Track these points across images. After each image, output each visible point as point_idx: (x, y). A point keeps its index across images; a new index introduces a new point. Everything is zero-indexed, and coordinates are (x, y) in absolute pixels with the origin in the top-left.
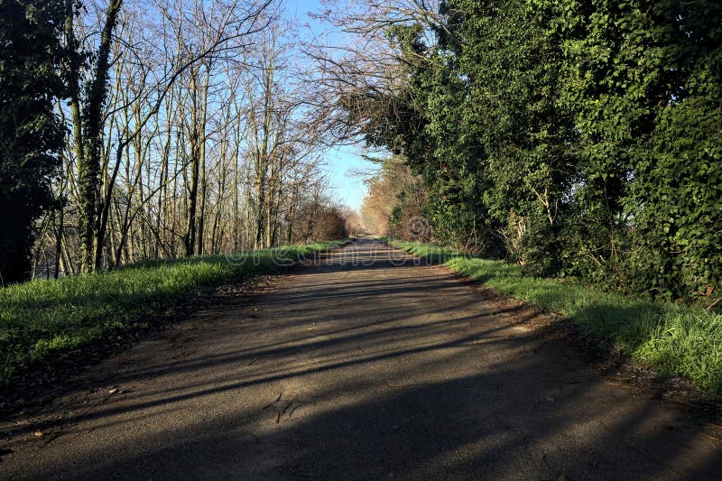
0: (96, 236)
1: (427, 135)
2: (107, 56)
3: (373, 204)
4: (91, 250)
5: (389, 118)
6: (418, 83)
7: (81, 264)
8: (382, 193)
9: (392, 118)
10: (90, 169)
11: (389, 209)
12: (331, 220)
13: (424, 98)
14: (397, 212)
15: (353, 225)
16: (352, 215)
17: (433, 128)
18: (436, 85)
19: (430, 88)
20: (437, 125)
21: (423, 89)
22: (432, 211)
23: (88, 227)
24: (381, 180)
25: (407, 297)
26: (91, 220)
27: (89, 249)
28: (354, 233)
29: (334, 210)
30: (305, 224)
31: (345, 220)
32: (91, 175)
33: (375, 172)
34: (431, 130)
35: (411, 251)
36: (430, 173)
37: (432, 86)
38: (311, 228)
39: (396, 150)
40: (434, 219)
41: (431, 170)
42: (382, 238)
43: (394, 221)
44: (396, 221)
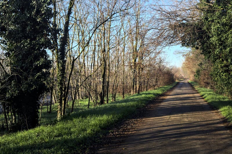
0: (64, 100)
1: (211, 43)
2: (68, 26)
3: (187, 66)
4: (61, 106)
5: (193, 34)
6: (207, 19)
7: (58, 111)
8: (191, 62)
9: (194, 34)
10: (61, 72)
11: (195, 70)
12: (166, 76)
13: (210, 26)
14: (198, 72)
15: (178, 75)
16: (177, 71)
17: (214, 39)
18: (216, 19)
19: (213, 21)
20: (217, 38)
21: (209, 21)
22: (215, 76)
23: (60, 96)
24: (191, 55)
25: (196, 139)
26: (62, 93)
27: (61, 105)
28: (178, 79)
29: (168, 71)
30: (154, 80)
31: (174, 75)
32: (62, 75)
33: (188, 52)
34: (213, 41)
35: (204, 97)
36: (213, 58)
37: (214, 20)
38: (157, 82)
39: (197, 47)
40: (216, 79)
41: (214, 57)
42: (192, 83)
43: (197, 76)
44: (198, 76)
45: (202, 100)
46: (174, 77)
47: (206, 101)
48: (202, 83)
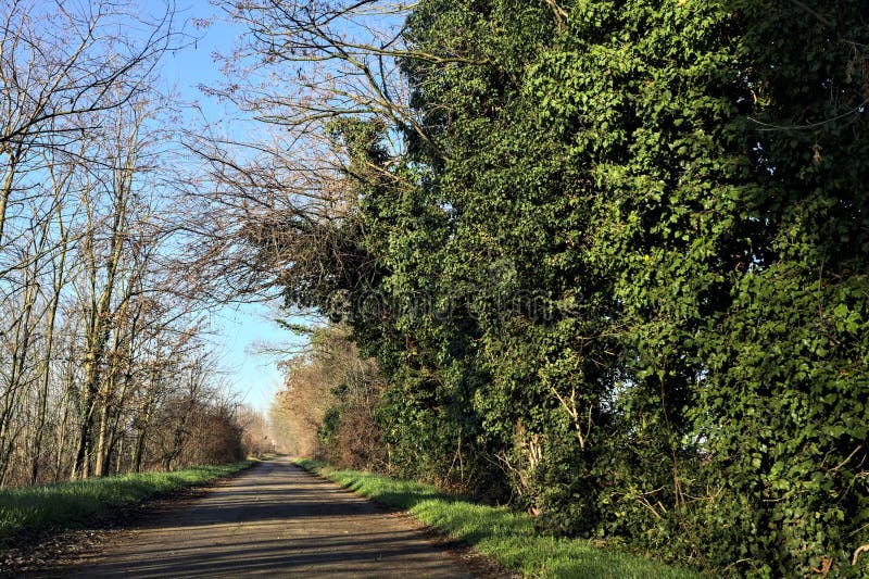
1: (386, 294)
3: (291, 403)
5: (325, 263)
6: (374, 210)
8: (308, 385)
9: (330, 263)
11: (319, 413)
12: (216, 428)
13: (383, 235)
14: (331, 418)
15: (256, 438)
16: (254, 420)
17: (396, 282)
18: (403, 215)
19: (392, 220)
20: (403, 279)
21: (381, 220)
22: (390, 420)
24: (308, 362)
28: (256, 452)
29: (223, 411)
30: (170, 435)
31: (242, 430)
33: (299, 349)
34: (392, 286)
35: (352, 488)
36: (389, 356)
37: (396, 216)
38: (179, 442)
39: (334, 314)
40: (394, 432)
41: (392, 351)
42: (305, 463)
43: (326, 434)
44: (329, 433)
45: (350, 494)
46: (243, 440)
47: (364, 496)
48: (346, 455)
